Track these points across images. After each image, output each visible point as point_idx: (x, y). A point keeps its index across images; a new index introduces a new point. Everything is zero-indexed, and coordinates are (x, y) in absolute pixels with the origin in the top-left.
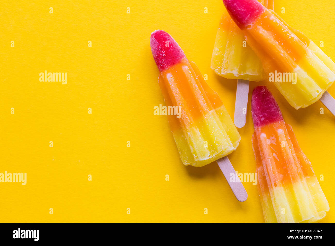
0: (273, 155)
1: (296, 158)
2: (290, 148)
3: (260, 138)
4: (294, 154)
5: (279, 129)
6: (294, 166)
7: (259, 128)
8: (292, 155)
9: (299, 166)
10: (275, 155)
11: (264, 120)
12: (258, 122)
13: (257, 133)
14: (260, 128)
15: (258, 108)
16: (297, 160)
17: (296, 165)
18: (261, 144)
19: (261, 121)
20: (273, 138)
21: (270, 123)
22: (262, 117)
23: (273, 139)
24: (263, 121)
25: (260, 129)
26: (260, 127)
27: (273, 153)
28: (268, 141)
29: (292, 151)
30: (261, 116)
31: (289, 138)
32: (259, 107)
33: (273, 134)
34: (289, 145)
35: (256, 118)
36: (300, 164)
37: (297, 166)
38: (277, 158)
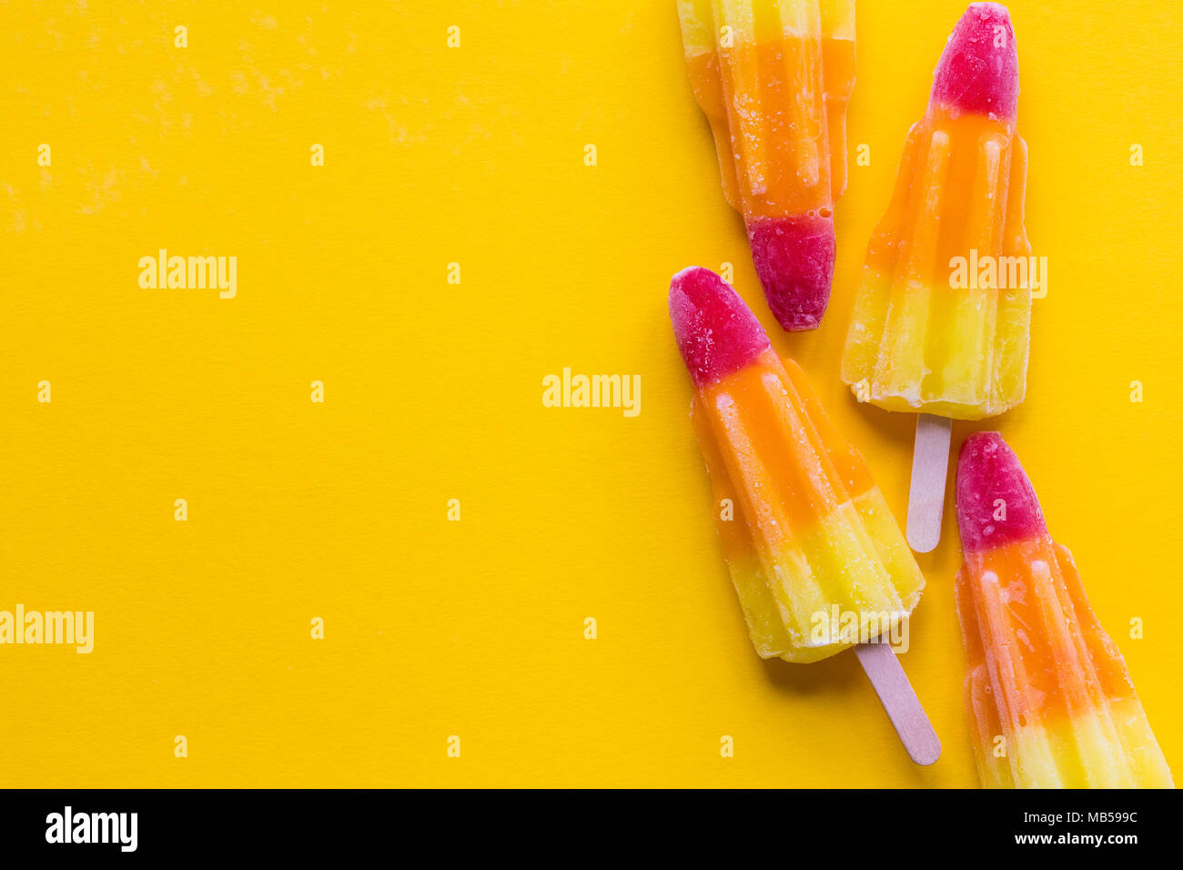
0: (1016, 635)
1: (1083, 644)
2: (1067, 616)
3: (980, 586)
4: (1078, 634)
5: (1035, 559)
6: (1076, 668)
7: (978, 556)
8: (1072, 637)
9: (1090, 667)
10: (1021, 634)
11: (994, 532)
12: (977, 537)
13: (972, 568)
14: (980, 556)
15: (975, 499)
16: (1085, 649)
17: (1082, 664)
18: (983, 603)
19: (983, 536)
20: (1019, 584)
21: (1010, 543)
22: (986, 525)
23: (1018, 589)
24: (991, 536)
25: (980, 560)
26: (980, 554)
27: (1016, 629)
28: (1002, 595)
29: (1071, 623)
30: (984, 521)
31: (1062, 584)
32: (981, 497)
33: (1017, 575)
34: (1062, 605)
35: (970, 527)
36: (1092, 661)
37: (1084, 669)
38: (1027, 643)
